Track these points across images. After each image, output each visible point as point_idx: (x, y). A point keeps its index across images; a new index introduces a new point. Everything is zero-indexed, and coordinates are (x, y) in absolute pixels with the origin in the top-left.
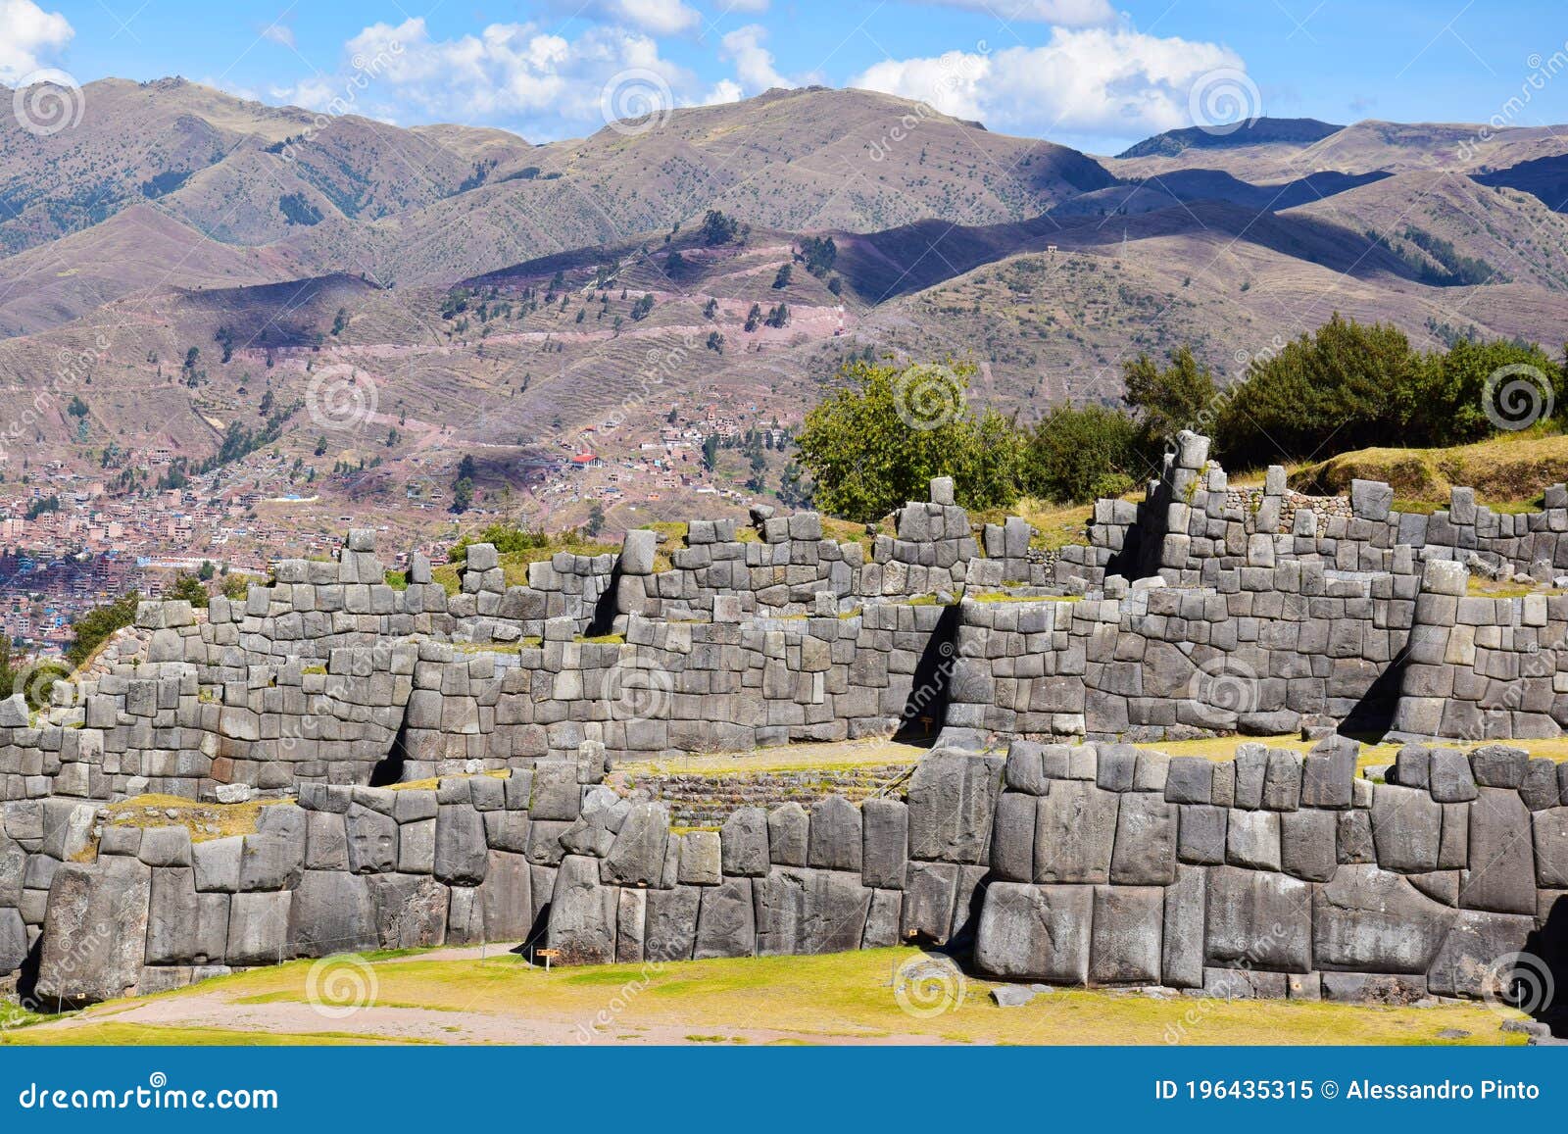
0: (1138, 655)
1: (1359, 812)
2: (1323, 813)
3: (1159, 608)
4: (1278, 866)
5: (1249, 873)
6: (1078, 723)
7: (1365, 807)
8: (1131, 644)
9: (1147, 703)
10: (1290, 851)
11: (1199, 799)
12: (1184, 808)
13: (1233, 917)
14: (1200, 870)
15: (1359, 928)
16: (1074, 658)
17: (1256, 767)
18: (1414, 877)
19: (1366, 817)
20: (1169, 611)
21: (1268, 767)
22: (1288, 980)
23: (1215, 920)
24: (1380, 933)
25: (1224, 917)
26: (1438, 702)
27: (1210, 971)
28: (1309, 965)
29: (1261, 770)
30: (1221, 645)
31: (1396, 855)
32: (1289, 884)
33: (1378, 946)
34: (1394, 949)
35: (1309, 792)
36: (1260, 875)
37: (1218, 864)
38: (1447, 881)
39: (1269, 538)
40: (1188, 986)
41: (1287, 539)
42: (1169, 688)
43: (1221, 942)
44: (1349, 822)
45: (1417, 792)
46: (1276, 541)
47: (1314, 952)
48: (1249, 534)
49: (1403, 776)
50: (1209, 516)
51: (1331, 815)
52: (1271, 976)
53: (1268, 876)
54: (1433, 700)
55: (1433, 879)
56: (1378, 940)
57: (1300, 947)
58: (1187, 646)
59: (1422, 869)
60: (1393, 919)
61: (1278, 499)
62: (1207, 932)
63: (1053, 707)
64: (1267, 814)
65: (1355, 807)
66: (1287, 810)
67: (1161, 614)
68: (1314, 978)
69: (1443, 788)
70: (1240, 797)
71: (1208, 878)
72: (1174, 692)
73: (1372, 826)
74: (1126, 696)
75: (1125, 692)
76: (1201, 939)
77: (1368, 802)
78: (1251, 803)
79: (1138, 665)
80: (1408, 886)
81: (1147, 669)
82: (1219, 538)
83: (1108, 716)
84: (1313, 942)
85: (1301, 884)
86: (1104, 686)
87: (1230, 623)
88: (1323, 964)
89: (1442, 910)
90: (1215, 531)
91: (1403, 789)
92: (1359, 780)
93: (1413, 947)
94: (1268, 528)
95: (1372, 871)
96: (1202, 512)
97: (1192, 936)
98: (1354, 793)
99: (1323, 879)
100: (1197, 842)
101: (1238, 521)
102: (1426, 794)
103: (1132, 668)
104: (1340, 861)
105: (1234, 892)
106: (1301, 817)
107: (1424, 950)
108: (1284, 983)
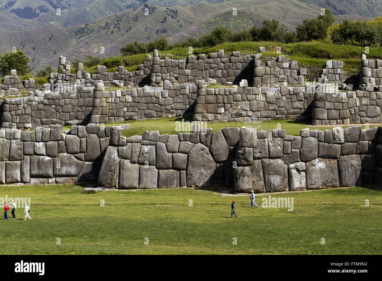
0: (43, 109)
1: (63, 141)
2: (54, 142)
3: (47, 98)
4: (45, 154)
5: (39, 157)
6: (30, 125)
7: (64, 140)
8: (41, 106)
9: (45, 120)
10: (48, 151)
11: (28, 140)
12: (25, 143)
13: (36, 167)
14: (29, 157)
15: (63, 167)
16: (29, 111)
17: (40, 132)
18: (75, 155)
19: (64, 142)
20: (49, 98)
21: (43, 132)
22: (48, 180)
23: (32, 167)
24: (67, 168)
25: (34, 167)
26: (99, 116)
27: (31, 179)
28: (52, 176)
29: (41, 133)
30: (61, 105)
31: (70, 150)
32: (47, 158)
33: (67, 171)
34: (70, 171)
35: (52, 137)
36: (41, 157)
37: (32, 155)
38: (82, 155)
39: (79, 80)
40: (27, 182)
41: (84, 80)
42: (50, 116)
43: (33, 172)
44: (60, 143)
45: (75, 136)
46: (81, 81)
47: (54, 173)
48: (75, 79)
49: (72, 133)
50: (66, 76)
51: (56, 142)
52: (44, 179)
53: (43, 157)
54: (98, 115)
55: (79, 155)
56: (67, 169)
57: (51, 172)
58: (53, 106)
59: (76, 153)
60: (70, 165)
61: (81, 71)
62: (30, 170)
63: (24, 122)
64: (43, 143)
65: (61, 140)
66: (47, 142)
67: (47, 99)
68: (54, 179)
69: (80, 135)
70: (36, 139)
71: (30, 158)
72: (51, 117)
73: (66, 144)
74: (40, 118)
75: (40, 117)
76: (29, 172)
77: (64, 139)
78: (39, 141)
79: (43, 111)
80: (73, 157)
81: (45, 112)
82: (68, 81)
83: (37, 123)
84: (54, 171)
85: (50, 158)
86: (35, 117)
87: (63, 100)
88: (56, 176)
89: (80, 162)
90: (67, 79)
91: (72, 135)
92: (63, 134)
93: (74, 171)
94: (79, 78)
95: (66, 154)
96: (64, 75)
97: (27, 171)
98: (61, 137)
99: (55, 157)
100: (27, 150)
101: (73, 76)
102: (77, 136)
103: (42, 112)
104: (59, 153)
105: (36, 161)
106: (50, 143)
107: (77, 171)
108: (47, 181)
